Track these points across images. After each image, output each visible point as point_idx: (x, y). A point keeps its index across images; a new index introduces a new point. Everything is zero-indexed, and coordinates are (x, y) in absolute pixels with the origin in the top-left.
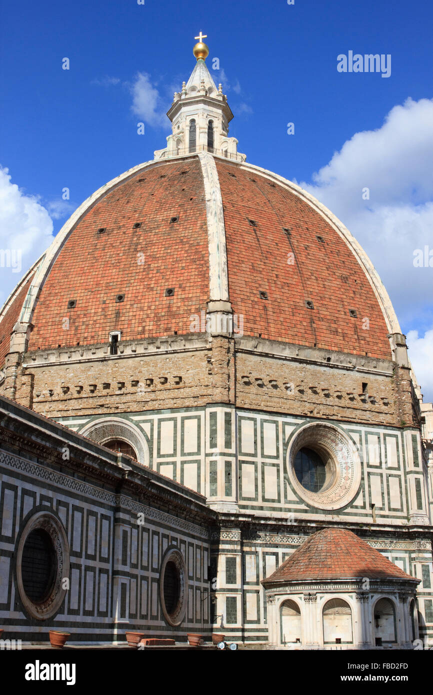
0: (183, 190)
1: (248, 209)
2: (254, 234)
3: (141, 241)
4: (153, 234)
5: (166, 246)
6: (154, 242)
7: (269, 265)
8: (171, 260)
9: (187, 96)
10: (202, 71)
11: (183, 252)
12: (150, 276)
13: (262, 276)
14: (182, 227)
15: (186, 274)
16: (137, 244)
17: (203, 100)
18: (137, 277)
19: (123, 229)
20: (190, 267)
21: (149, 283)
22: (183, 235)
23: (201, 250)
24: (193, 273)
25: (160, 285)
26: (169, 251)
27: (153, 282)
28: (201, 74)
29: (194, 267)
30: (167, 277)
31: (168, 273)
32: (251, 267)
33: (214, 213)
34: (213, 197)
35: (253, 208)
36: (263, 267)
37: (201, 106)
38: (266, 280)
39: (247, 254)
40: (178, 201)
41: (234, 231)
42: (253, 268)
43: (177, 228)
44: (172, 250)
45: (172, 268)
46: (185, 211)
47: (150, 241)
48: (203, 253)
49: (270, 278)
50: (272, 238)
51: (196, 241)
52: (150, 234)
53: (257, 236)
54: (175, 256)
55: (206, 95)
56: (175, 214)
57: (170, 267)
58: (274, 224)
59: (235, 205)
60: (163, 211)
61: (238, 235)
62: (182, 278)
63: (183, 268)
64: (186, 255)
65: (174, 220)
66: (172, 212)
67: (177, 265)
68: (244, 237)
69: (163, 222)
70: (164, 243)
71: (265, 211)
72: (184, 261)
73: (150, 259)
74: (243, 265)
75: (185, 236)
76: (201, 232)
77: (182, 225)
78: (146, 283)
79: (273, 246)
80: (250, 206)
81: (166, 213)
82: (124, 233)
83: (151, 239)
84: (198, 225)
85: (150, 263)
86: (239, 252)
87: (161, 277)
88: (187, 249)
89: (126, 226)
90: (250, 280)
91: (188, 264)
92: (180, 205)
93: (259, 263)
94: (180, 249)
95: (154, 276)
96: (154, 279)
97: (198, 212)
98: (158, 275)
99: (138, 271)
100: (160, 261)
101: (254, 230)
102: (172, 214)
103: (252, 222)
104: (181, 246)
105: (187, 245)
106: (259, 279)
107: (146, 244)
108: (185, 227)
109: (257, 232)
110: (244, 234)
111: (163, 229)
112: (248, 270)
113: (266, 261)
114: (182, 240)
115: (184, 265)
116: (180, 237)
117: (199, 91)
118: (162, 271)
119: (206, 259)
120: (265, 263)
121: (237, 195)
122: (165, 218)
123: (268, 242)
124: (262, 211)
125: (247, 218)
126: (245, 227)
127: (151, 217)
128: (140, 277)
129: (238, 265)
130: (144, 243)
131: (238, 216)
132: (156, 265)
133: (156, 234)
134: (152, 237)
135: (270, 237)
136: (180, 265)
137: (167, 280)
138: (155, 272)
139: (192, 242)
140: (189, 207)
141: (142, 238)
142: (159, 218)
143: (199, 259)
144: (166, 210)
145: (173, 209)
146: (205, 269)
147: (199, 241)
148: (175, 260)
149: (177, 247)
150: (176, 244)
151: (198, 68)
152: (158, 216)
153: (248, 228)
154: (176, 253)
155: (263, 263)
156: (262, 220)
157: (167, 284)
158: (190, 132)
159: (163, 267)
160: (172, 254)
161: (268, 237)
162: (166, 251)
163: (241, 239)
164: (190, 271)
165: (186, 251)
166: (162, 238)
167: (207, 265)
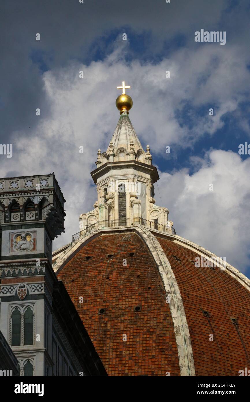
0: (139, 276)
1: (200, 298)
2: (209, 325)
3: (109, 328)
4: (120, 321)
5: (135, 334)
6: (122, 329)
7: (225, 355)
8: (141, 349)
9: (116, 159)
10: (127, 129)
11: (151, 342)
12: (124, 362)
13: (219, 366)
14: (146, 317)
15: (157, 363)
16: (106, 330)
17: (133, 165)
18: (111, 363)
19: (88, 313)
20: (160, 356)
21: (123, 369)
22: (148, 325)
23: (168, 341)
24: (163, 362)
25: (133, 371)
26: (138, 340)
27: (127, 368)
28: (127, 131)
29: (164, 356)
30: (140, 365)
31: (140, 361)
32: (211, 358)
33: (176, 306)
34: (173, 289)
35: (204, 298)
36: (220, 357)
37: (131, 171)
38: (223, 370)
39: (206, 345)
40: (137, 288)
41: (193, 323)
42: (213, 359)
43: (142, 317)
44: (141, 340)
45: (143, 356)
46: (146, 301)
47: (118, 329)
48: (171, 343)
49: (226, 367)
50: (224, 329)
51: (163, 332)
52: (116, 321)
53: (211, 327)
54: (144, 345)
55: (135, 159)
56: (137, 302)
57: (141, 355)
58: (223, 314)
59: (189, 296)
60: (124, 298)
61: (196, 327)
62: (153, 366)
63: (153, 357)
64: (154, 345)
65: (138, 309)
66: (133, 300)
67: (147, 354)
68: (202, 328)
69: (127, 310)
70: (131, 332)
71: (214, 301)
72: (153, 351)
73: (121, 347)
74: (204, 356)
75: (151, 326)
76: (165, 324)
77: (145, 314)
78: (120, 369)
79: (225, 337)
80: (201, 296)
81: (127, 300)
82: (90, 318)
83: (119, 327)
84: (162, 316)
85: (121, 350)
86: (199, 344)
87: (134, 364)
88: (154, 339)
89: (91, 310)
90: (211, 370)
91: (157, 354)
92: (139, 294)
93: (216, 353)
94: (148, 339)
95: (127, 362)
96: (127, 365)
97: (160, 303)
98: (130, 362)
99: (111, 357)
100: (131, 349)
101: (209, 322)
102: (134, 302)
103: (205, 312)
104: (148, 336)
105: (154, 336)
106: (218, 368)
107: (114, 331)
108: (149, 317)
109: (211, 323)
110: (201, 326)
111: (129, 317)
112: (208, 360)
113: (222, 352)
114: (148, 330)
115: (154, 354)
116: (146, 327)
117: (128, 154)
118: (134, 358)
119: (174, 349)
120: (221, 353)
121: (188, 283)
122: (127, 306)
123: (221, 333)
124: (211, 300)
125: (201, 309)
126: (201, 318)
127: (114, 304)
128: (114, 363)
129: (201, 356)
130: (113, 330)
131: (194, 307)
132: (128, 353)
133: (123, 322)
134: (119, 324)
135: (222, 327)
136: (150, 354)
137: (140, 367)
138: (127, 359)
139: (158, 333)
140: (149, 296)
141: (109, 325)
142: (122, 305)
143: (167, 349)
144: (127, 298)
145: (133, 297)
146: (174, 359)
147: (165, 332)
148: (145, 348)
149: (145, 336)
150: (144, 333)
151: (123, 124)
152: (120, 304)
153: (204, 319)
154: (145, 342)
155: (219, 354)
156: (213, 310)
157: (140, 370)
158: (119, 197)
159: (134, 355)
160: (141, 342)
161: (220, 328)
162: (134, 340)
163: (199, 330)
164: (160, 360)
165: (154, 341)
166: (129, 326)
167: (176, 355)
